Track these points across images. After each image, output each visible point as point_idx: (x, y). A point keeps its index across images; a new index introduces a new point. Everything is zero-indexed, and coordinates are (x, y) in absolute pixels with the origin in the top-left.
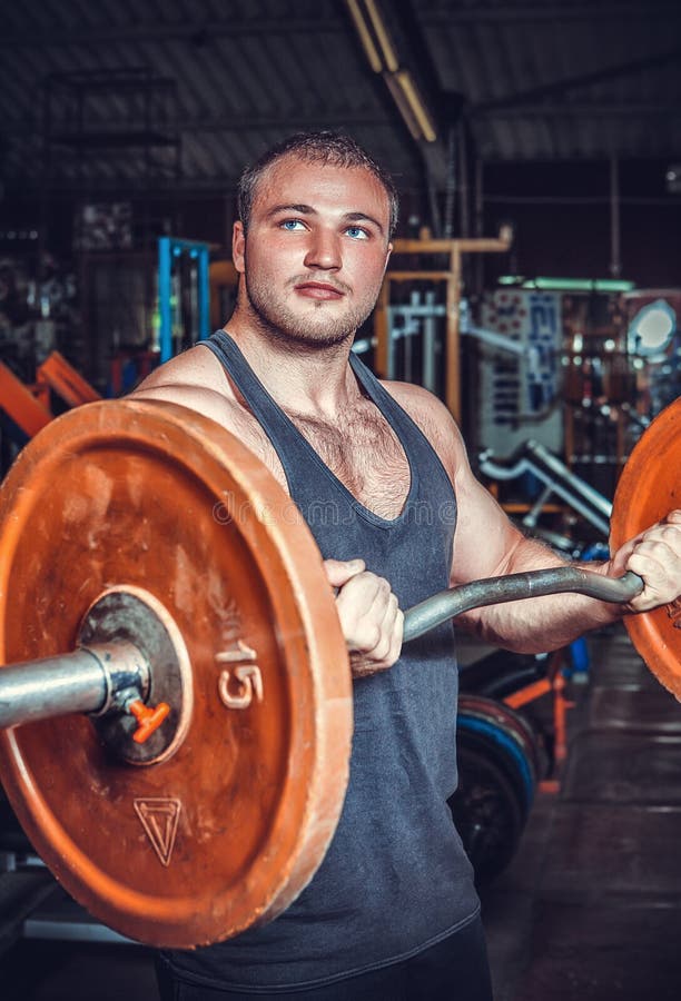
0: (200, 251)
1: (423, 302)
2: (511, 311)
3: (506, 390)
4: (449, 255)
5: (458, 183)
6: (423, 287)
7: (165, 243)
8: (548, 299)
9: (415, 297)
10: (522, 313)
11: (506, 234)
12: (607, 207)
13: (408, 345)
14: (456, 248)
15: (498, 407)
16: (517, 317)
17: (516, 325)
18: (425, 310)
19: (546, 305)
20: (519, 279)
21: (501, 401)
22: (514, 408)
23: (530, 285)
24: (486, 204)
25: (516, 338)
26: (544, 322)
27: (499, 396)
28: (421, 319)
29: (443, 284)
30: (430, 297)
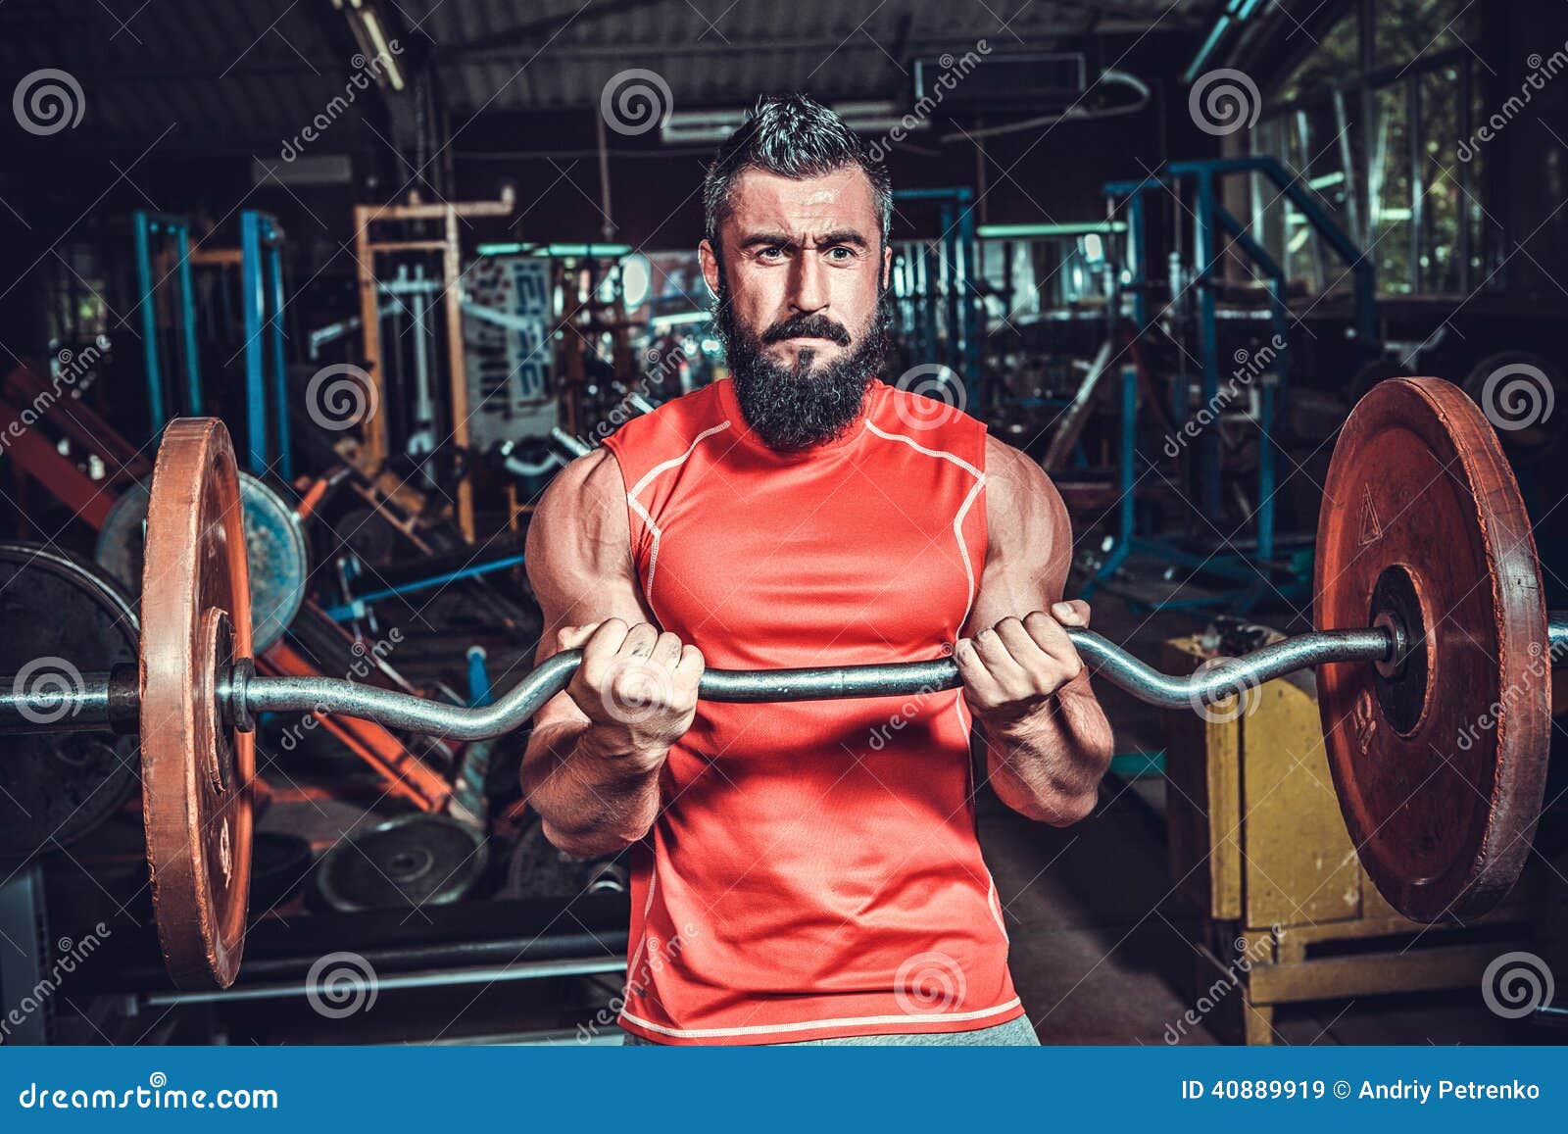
0: (178, 227)
1: (411, 277)
2: (494, 282)
3: (494, 373)
4: (443, 220)
5: (427, 138)
6: (411, 259)
7: (141, 221)
8: (534, 268)
9: (403, 271)
10: (507, 284)
11: (508, 195)
12: (596, 160)
13: (397, 325)
14: (451, 212)
15: (485, 393)
16: (499, 289)
17: (501, 298)
18: (415, 286)
19: (534, 275)
20: (527, 246)
21: (489, 386)
22: (504, 393)
23: (543, 252)
24: (455, 161)
25: (503, 311)
26: (532, 295)
27: (485, 380)
28: (407, 298)
29: (439, 254)
30: (419, 271)
